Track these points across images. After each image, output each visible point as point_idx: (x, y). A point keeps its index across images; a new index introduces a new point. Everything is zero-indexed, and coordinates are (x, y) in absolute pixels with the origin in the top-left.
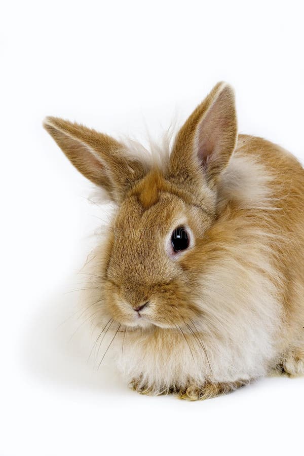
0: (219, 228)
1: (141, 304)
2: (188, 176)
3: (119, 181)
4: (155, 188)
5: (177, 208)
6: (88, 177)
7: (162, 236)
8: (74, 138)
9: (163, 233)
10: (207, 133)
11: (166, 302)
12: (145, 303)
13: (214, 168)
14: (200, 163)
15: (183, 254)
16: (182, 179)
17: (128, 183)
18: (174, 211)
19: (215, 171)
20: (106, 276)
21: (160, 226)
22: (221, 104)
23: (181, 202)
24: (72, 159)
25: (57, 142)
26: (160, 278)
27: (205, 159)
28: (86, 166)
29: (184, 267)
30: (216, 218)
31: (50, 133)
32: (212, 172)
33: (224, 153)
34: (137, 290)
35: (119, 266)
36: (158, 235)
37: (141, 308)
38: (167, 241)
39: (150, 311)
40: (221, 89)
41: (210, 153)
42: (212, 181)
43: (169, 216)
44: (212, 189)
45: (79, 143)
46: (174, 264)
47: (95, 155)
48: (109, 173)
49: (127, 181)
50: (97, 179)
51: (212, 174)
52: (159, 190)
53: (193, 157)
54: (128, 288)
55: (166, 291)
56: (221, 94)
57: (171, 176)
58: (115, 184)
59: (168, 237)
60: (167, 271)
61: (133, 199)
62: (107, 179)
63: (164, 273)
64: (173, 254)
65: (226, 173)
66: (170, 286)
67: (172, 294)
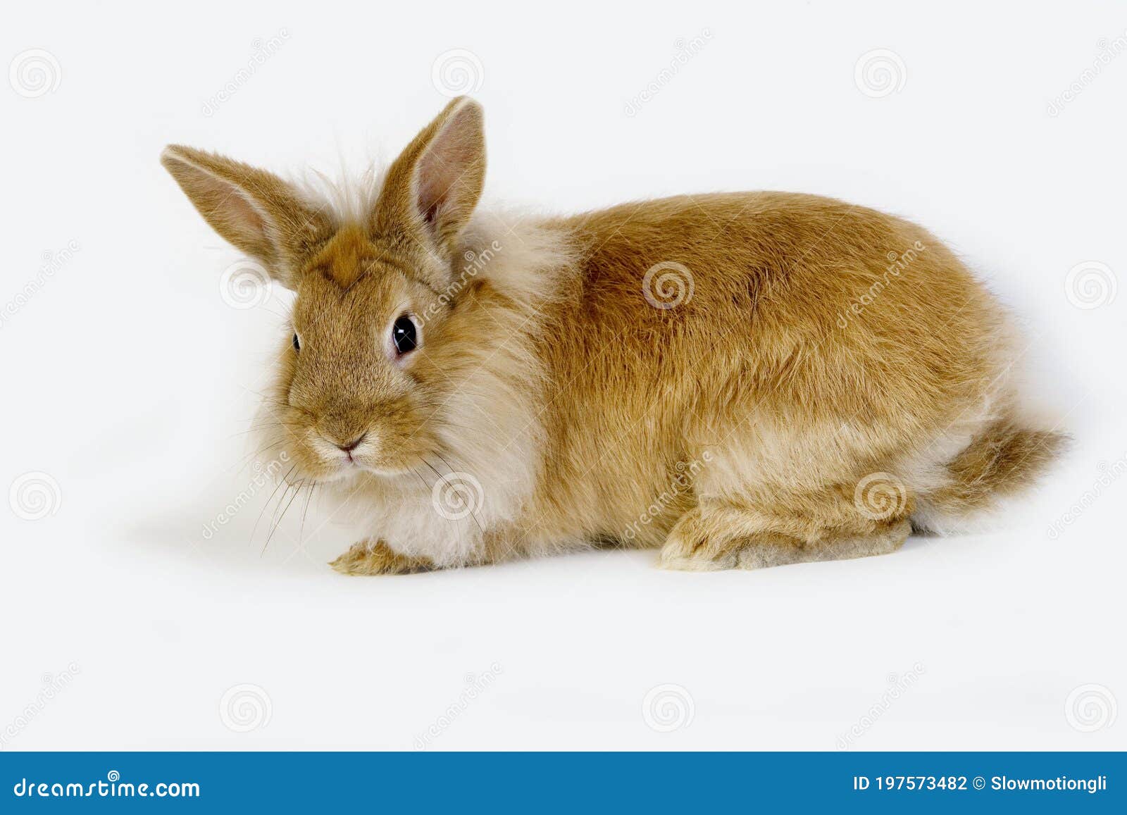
0: (460, 322)
1: (356, 437)
2: (403, 237)
3: (290, 246)
4: (354, 257)
5: (394, 284)
6: (233, 242)
7: (379, 331)
8: (221, 179)
9: (381, 325)
10: (437, 169)
11: (393, 431)
12: (359, 436)
13: (448, 223)
14: (423, 216)
15: (411, 357)
16: (395, 242)
17: (304, 249)
18: (392, 291)
19: (450, 228)
20: (287, 401)
21: (374, 313)
22: (461, 129)
23: (400, 276)
24: (206, 213)
25: (182, 186)
26: (382, 394)
27: (433, 209)
28: (229, 223)
29: (417, 378)
30: (453, 305)
31: (171, 172)
32: (444, 231)
33: (465, 202)
34: (347, 418)
35: (313, 382)
36: (373, 329)
37: (353, 446)
38: (387, 337)
39: (368, 449)
40: (459, 107)
41: (442, 200)
42: (444, 245)
43: (385, 297)
44: (443, 258)
45: (228, 185)
46: (402, 373)
47: (253, 204)
48: (274, 233)
49: (303, 245)
50: (248, 243)
51: (445, 234)
52: (361, 258)
53: (410, 208)
54: (331, 415)
55: (392, 414)
56: (460, 115)
57: (375, 236)
58: (281, 249)
59: (388, 333)
60: (393, 382)
61: (317, 274)
62: (269, 244)
63: (388, 386)
64: (396, 358)
65: (466, 233)
66: (398, 406)
67: (403, 417)
